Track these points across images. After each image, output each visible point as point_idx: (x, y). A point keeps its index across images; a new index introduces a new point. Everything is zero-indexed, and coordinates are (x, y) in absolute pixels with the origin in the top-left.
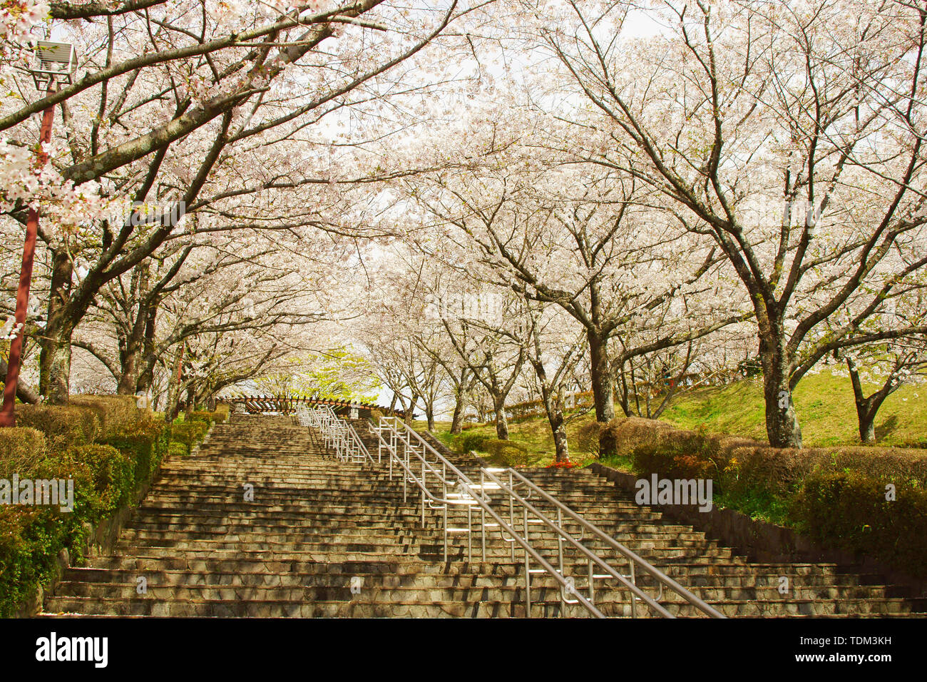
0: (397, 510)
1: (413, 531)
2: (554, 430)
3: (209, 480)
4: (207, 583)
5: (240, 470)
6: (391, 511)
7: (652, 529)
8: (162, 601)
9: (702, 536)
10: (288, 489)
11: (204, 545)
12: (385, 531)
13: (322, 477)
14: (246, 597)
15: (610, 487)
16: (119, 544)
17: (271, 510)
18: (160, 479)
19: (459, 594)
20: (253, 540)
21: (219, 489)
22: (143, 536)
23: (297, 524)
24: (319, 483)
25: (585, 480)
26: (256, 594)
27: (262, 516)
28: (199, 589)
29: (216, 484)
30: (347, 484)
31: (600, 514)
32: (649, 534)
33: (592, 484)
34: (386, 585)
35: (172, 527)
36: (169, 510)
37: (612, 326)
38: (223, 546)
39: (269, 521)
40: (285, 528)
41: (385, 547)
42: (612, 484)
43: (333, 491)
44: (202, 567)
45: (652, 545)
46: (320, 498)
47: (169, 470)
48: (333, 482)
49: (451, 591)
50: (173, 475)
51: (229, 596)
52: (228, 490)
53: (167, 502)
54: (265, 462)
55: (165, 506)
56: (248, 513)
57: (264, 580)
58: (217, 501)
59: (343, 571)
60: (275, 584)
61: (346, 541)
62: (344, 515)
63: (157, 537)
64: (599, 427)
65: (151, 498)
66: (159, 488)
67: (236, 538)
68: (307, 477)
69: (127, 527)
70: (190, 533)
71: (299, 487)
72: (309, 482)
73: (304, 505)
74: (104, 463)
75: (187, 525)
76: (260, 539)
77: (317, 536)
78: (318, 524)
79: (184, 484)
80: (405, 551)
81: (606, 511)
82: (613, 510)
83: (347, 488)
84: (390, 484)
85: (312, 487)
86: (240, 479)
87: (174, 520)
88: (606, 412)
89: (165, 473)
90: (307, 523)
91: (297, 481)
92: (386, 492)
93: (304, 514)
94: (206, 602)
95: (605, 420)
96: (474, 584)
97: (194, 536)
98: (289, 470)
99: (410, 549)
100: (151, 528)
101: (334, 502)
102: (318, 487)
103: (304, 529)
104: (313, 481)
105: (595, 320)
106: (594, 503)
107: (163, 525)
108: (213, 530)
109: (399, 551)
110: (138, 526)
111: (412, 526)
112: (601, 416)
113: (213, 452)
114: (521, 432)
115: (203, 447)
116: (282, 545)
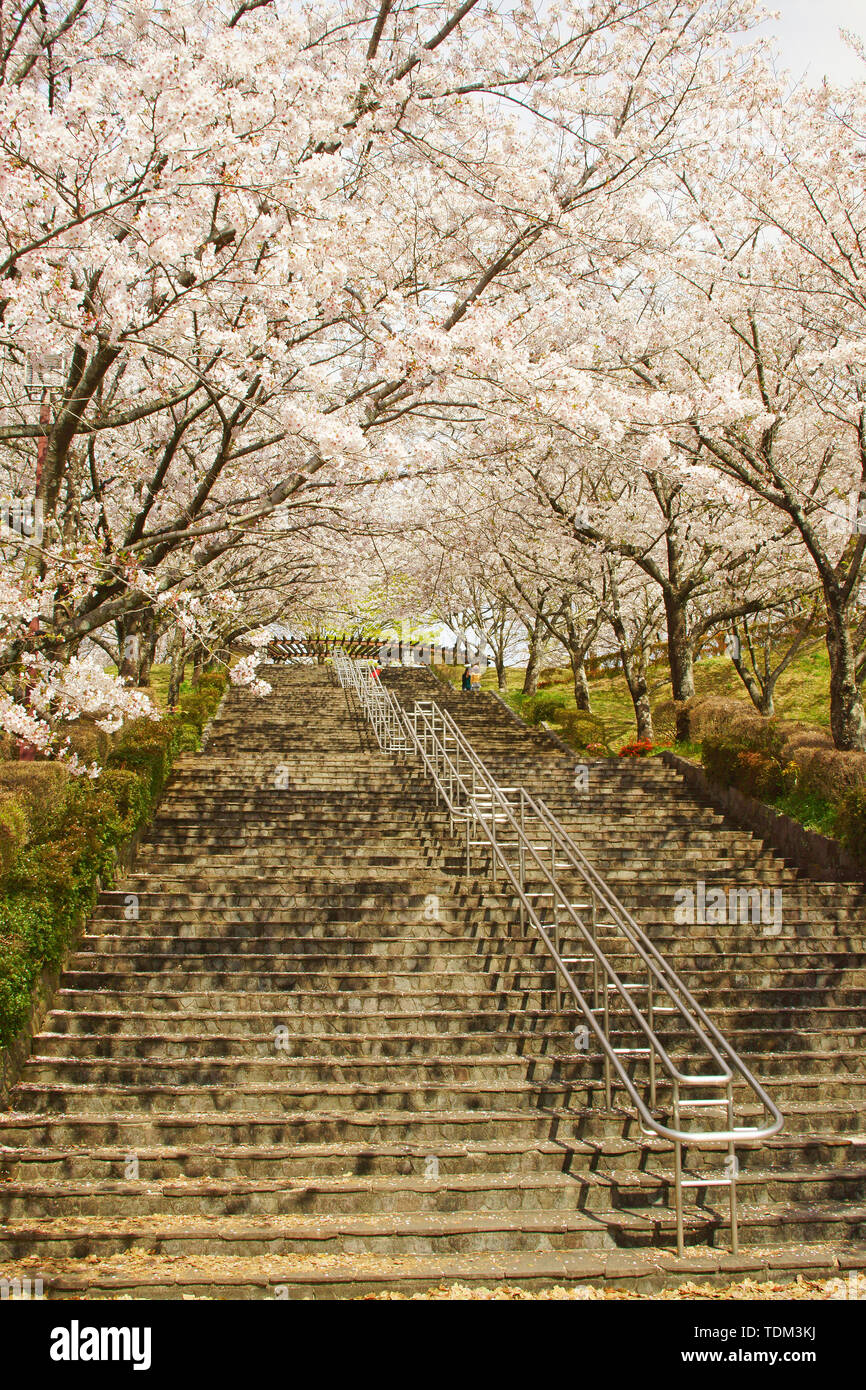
0: (426, 815)
1: (441, 841)
2: (635, 701)
3: (225, 782)
4: (228, 905)
5: (259, 769)
6: (420, 817)
7: (706, 835)
8: (189, 924)
9: (759, 844)
10: (310, 792)
11: (223, 860)
12: (411, 842)
13: (349, 775)
14: (264, 920)
15: (678, 783)
16: (139, 861)
17: (292, 818)
18: (173, 783)
19: (462, 914)
20: (273, 852)
21: (237, 794)
22: (161, 851)
23: (319, 835)
24: (345, 784)
25: (651, 773)
26: (272, 915)
27: (283, 826)
28: (221, 912)
29: (232, 788)
30: (376, 783)
31: (654, 817)
32: (698, 842)
33: (657, 779)
34: (395, 907)
35: (190, 841)
36: (186, 821)
37: (691, 585)
38: (243, 861)
39: (291, 834)
40: (307, 839)
41: (408, 859)
42: (680, 778)
43: (359, 793)
44: (222, 889)
45: (699, 855)
46: (344, 803)
47: (181, 770)
48: (362, 782)
49: (455, 912)
50: (186, 777)
51: (249, 919)
52: (246, 795)
53: (185, 811)
54: (286, 757)
55: (181, 816)
56: (268, 823)
57: (280, 902)
58: (235, 808)
59: (356, 891)
60: (291, 906)
61: (368, 854)
62: (370, 823)
63: (176, 853)
64: (674, 706)
65: (165, 807)
66: (174, 794)
67: (255, 852)
68: (332, 775)
69: (145, 841)
70: (210, 847)
71: (323, 789)
72: (334, 781)
73: (327, 811)
74: (126, 789)
75: (205, 838)
76: (281, 853)
77: (339, 848)
78: (342, 833)
79: (199, 788)
80: (429, 864)
81: (661, 813)
82: (671, 813)
83: (376, 789)
84: (424, 783)
85: (338, 789)
86: (259, 781)
87: (192, 833)
88: (684, 689)
89: (176, 776)
90: (329, 834)
91: (321, 781)
92: (418, 793)
93: (326, 823)
94: (228, 924)
95: (682, 698)
96: (480, 904)
97: (214, 850)
98: (312, 766)
99: (433, 862)
100: (169, 842)
101: (359, 808)
102: (345, 789)
103: (326, 841)
104: (339, 781)
105: (673, 579)
106: (651, 804)
107: (181, 839)
108: (232, 843)
109: (422, 864)
110: (156, 839)
111: (441, 835)
112: (678, 694)
113: (228, 731)
114: (614, 690)
115: (217, 724)
116: (302, 859)
